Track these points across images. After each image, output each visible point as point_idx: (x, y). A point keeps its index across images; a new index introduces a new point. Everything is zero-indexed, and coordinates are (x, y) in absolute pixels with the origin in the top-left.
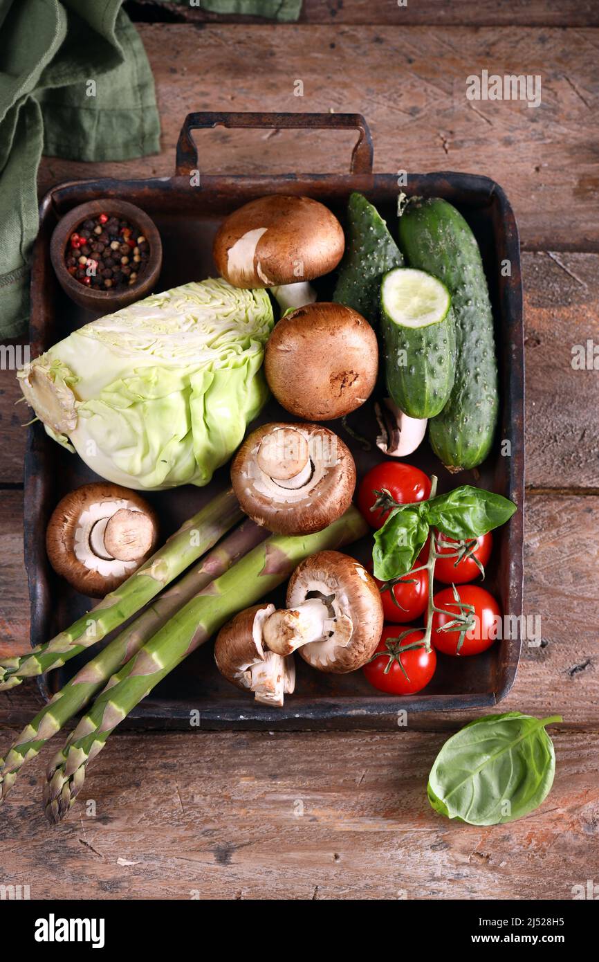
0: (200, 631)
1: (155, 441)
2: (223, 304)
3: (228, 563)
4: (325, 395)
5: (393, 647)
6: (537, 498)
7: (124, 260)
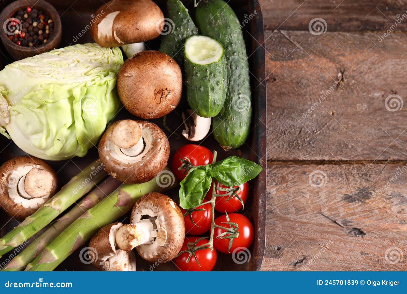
0: (80, 238)
1: (54, 129)
2: (95, 54)
3: (97, 201)
4: (151, 102)
5: (191, 248)
6: (275, 166)
7: (40, 32)
